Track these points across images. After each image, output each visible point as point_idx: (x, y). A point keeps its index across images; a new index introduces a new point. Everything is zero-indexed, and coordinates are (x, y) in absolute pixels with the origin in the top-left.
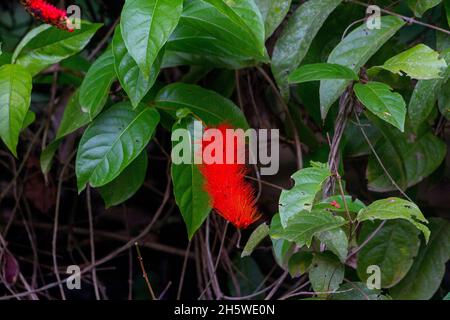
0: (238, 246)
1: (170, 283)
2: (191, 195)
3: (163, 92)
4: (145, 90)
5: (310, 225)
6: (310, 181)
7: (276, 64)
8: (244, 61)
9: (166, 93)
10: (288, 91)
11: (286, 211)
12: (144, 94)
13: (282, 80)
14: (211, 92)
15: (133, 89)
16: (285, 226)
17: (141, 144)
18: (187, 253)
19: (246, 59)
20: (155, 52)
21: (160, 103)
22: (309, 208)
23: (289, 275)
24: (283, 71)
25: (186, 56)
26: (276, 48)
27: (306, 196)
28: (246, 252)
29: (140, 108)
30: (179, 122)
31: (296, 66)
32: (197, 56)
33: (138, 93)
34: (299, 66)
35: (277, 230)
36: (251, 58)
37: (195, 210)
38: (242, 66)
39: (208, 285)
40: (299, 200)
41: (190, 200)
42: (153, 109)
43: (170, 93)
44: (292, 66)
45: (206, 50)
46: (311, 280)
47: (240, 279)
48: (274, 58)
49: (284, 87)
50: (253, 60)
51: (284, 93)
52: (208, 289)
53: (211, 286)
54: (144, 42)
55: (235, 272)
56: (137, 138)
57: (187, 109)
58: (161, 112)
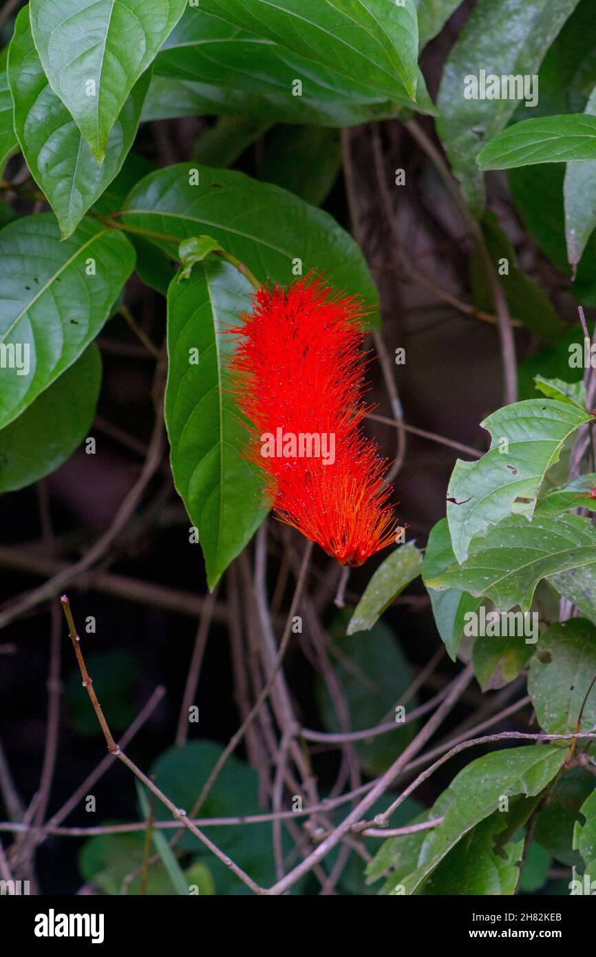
0: (339, 602)
1: (160, 692)
2: (217, 467)
3: (145, 188)
4: (96, 188)
5: (531, 554)
6: (533, 436)
7: (450, 113)
8: (364, 106)
9: (152, 193)
10: (480, 187)
11: (466, 516)
12: (92, 199)
13: (466, 157)
14: (274, 188)
15: (61, 185)
16: (461, 556)
17: (84, 331)
18: (207, 609)
19: (369, 100)
20: (124, 91)
21: (137, 219)
22: (527, 510)
23: (474, 683)
24: (469, 133)
25: (209, 91)
26: (449, 69)
27: (520, 476)
28: (362, 619)
29: (82, 233)
30: (187, 272)
31: (502, 117)
32: (238, 93)
33: (76, 197)
34: (512, 122)
35: (443, 565)
36: (380, 99)
37: (226, 509)
38: (360, 119)
39: (261, 697)
40: (501, 489)
41: (213, 484)
42: (117, 235)
43: (163, 192)
44: (492, 118)
45: (261, 76)
46: (534, 696)
47: (346, 680)
48: (443, 97)
49: (471, 175)
50: (389, 104)
51: (469, 191)
52: (260, 708)
53: (268, 700)
54: (94, 61)
55: (334, 661)
56: (73, 314)
57: (206, 238)
58: (139, 243)
